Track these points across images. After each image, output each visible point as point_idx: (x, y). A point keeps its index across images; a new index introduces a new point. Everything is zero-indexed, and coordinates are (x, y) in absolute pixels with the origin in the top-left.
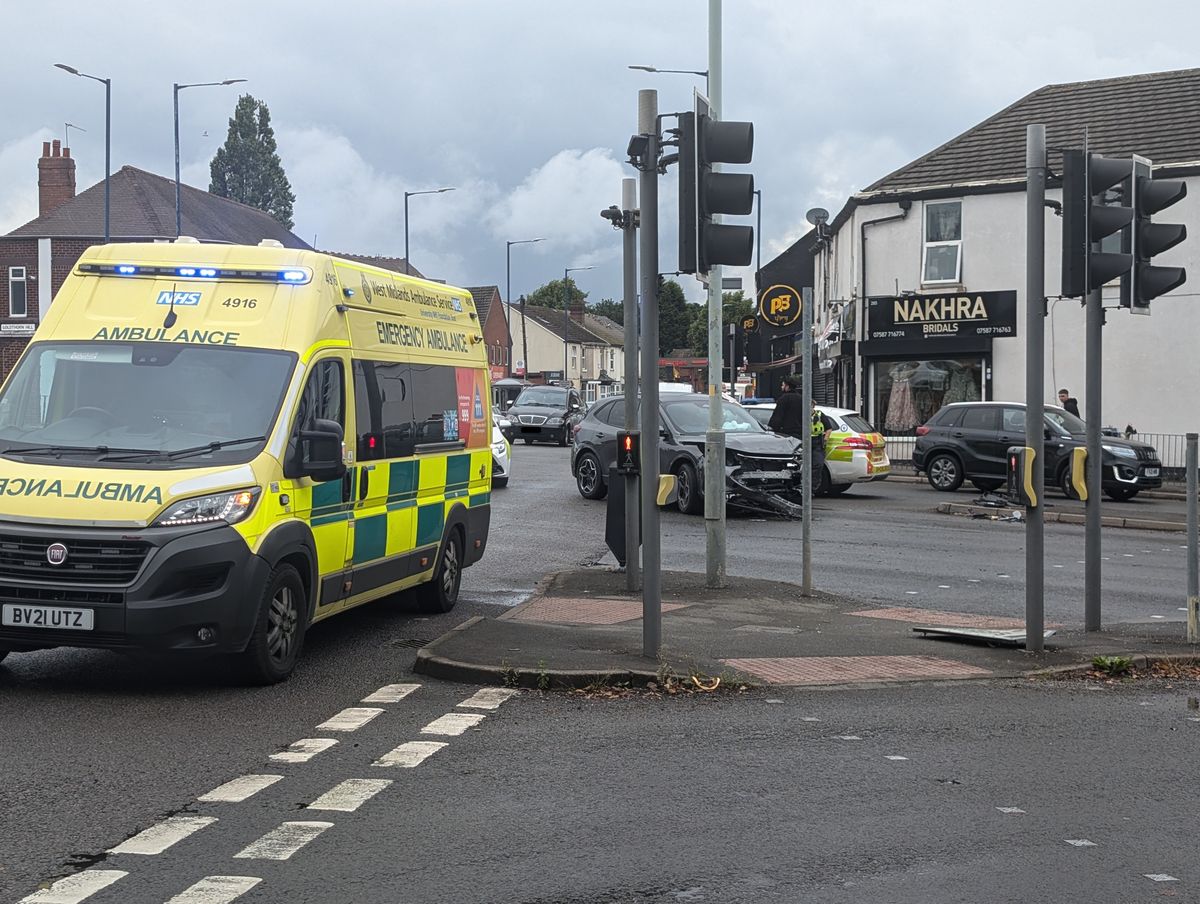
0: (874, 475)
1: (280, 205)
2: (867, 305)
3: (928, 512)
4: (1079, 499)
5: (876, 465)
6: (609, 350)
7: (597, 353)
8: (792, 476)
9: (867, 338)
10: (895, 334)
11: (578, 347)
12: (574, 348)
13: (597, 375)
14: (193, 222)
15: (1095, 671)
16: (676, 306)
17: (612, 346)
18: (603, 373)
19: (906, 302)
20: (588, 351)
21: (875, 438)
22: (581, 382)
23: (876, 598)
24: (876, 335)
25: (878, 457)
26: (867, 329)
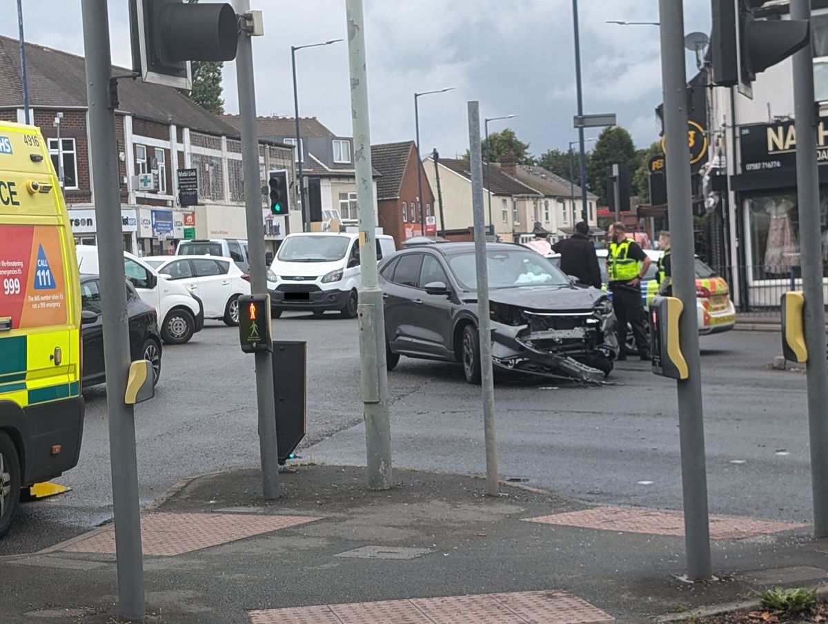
0: (713, 326)
1: (208, 71)
2: (738, 134)
3: (763, 368)
4: (796, 361)
5: (714, 315)
6: (543, 201)
7: (529, 205)
8: (586, 335)
9: (739, 171)
10: (769, 165)
11: (509, 200)
12: (504, 201)
13: (530, 228)
14: (64, 89)
15: (763, 611)
16: (625, 152)
17: (546, 196)
18: (537, 226)
19: (780, 129)
20: (520, 204)
21: (713, 284)
22: (514, 235)
23: (591, 493)
24: (749, 167)
25: (719, 306)
26: (739, 160)
